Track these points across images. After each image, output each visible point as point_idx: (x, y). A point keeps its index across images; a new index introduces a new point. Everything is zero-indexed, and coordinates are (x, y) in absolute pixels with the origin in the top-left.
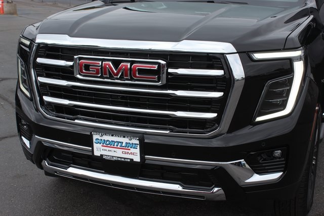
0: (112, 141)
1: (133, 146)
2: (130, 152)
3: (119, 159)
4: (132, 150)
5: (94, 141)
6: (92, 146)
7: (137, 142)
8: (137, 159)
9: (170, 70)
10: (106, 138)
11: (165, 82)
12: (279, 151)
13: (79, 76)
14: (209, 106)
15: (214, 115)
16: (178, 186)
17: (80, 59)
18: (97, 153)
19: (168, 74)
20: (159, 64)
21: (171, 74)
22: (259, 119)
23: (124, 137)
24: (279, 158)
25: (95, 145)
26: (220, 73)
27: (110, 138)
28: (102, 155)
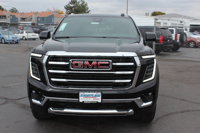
0: (89, 95)
1: (98, 96)
2: (96, 98)
3: (92, 102)
4: (98, 98)
5: (80, 95)
6: (78, 98)
7: (100, 94)
8: (100, 101)
9: (113, 64)
10: (85, 94)
11: (111, 68)
12: (151, 93)
13: (72, 69)
14: (128, 77)
15: (130, 80)
16: (116, 111)
17: (73, 61)
18: (81, 101)
19: (113, 65)
20: (109, 61)
21: (114, 65)
22: (144, 81)
23: (94, 92)
24: (151, 96)
25: (80, 97)
26: (132, 64)
27: (88, 94)
28: (83, 102)
